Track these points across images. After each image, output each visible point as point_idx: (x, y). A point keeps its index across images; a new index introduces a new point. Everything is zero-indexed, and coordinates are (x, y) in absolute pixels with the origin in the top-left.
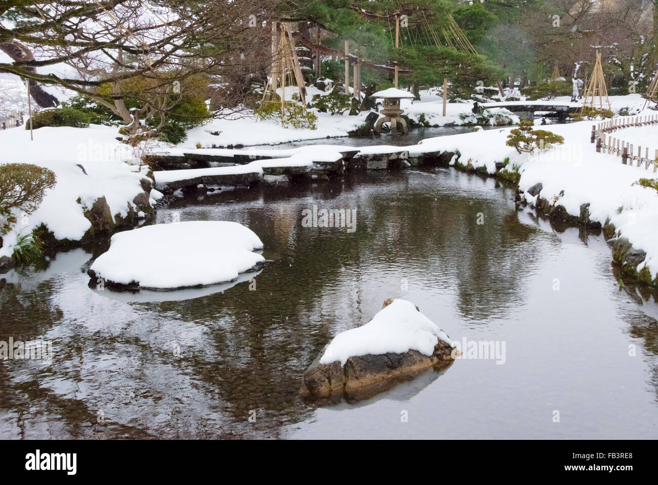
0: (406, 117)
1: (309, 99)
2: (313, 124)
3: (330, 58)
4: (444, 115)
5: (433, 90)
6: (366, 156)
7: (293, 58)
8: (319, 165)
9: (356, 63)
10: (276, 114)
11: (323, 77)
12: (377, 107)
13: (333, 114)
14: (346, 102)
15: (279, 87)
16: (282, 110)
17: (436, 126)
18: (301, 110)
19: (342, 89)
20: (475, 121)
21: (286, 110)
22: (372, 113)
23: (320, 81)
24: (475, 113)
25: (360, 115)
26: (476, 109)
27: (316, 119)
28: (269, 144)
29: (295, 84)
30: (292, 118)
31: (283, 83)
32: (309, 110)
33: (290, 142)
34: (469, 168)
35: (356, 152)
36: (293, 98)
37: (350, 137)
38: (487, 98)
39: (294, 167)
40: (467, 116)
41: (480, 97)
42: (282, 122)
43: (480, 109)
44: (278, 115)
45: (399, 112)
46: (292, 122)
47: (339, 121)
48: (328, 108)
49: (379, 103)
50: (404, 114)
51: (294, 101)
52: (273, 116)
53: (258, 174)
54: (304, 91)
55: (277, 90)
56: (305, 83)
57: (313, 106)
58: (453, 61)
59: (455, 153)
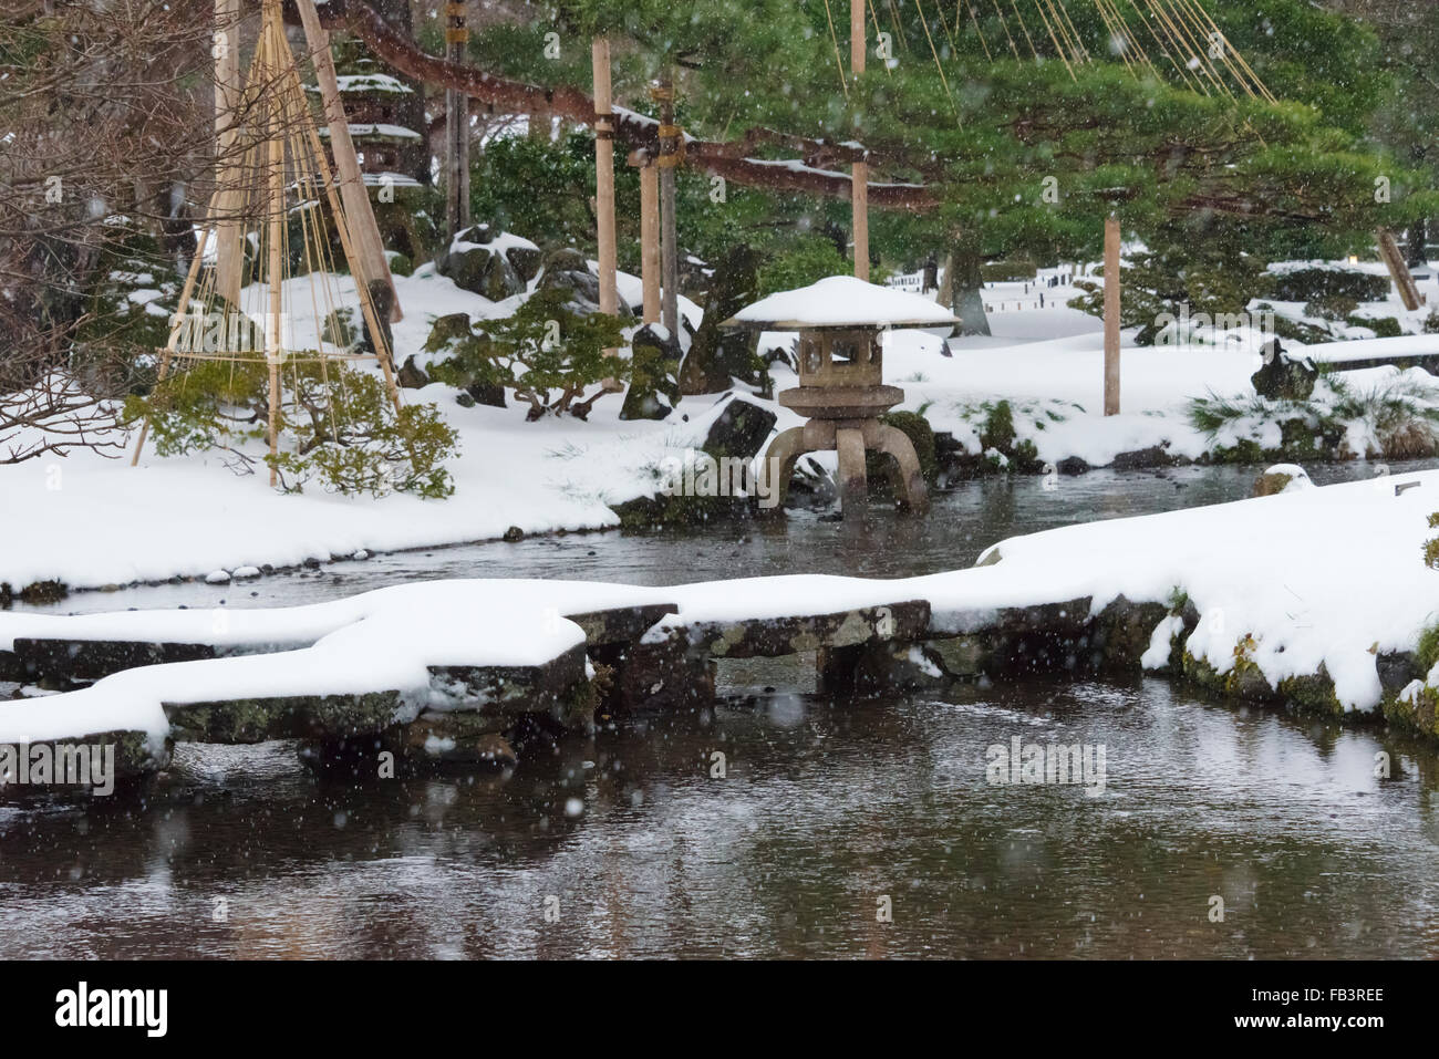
0: (914, 426)
1: (410, 338)
2: (435, 466)
3: (521, 126)
4: (1112, 408)
5: (1054, 282)
6: (712, 632)
7: (326, 131)
8: (460, 687)
9: (652, 156)
10: (236, 419)
11: (484, 226)
12: (763, 372)
13: (535, 414)
14: (607, 353)
15: (256, 279)
16: (271, 400)
17: (1073, 467)
18: (369, 397)
19: (579, 284)
20: (1271, 438)
21: (288, 397)
22: (738, 408)
23: (467, 246)
24: (1272, 398)
25: (675, 415)
26: (1275, 379)
27: (448, 442)
28: (202, 579)
29: (338, 262)
30: (322, 438)
31: (274, 262)
32: (409, 397)
33: (313, 564)
34: (1243, 681)
35: (653, 614)
36: (326, 338)
37: (626, 529)
38: (1329, 318)
39: (331, 698)
40: (1233, 414)
41: (1293, 311)
42: (273, 462)
43: (1296, 374)
44: (247, 427)
45: (881, 399)
46: (321, 459)
47: (571, 448)
48: (511, 383)
49: (779, 354)
50: (909, 405)
51: (331, 351)
52: (223, 430)
53: (139, 736)
54: (382, 299)
55: (244, 293)
56: (389, 255)
57: (434, 374)
58: (1150, 133)
59: (1171, 605)
